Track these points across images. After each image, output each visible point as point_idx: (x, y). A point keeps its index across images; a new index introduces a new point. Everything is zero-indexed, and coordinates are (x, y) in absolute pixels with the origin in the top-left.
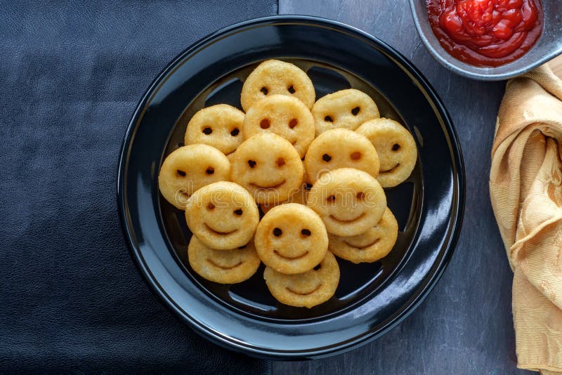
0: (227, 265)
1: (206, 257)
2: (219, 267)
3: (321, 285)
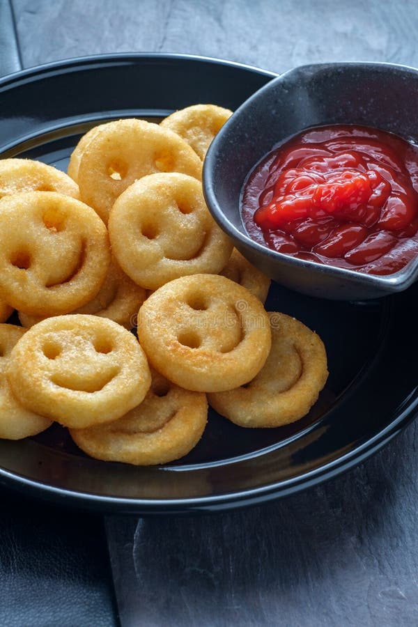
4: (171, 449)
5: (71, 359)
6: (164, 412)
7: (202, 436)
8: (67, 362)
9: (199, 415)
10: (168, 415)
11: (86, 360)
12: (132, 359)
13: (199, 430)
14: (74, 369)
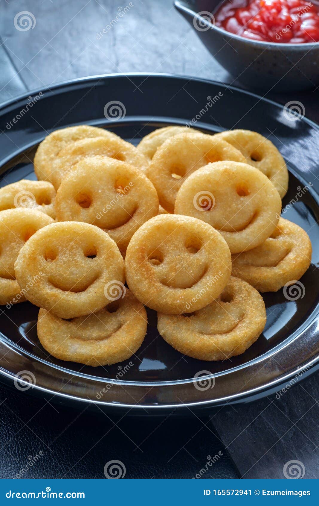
0: (103, 334)
1: (69, 335)
2: (93, 339)
3: (243, 315)
4: (114, 353)
5: (65, 263)
6: (112, 324)
7: (142, 345)
8: (61, 266)
9: (139, 328)
10: (115, 327)
11: (76, 265)
12: (112, 265)
13: (138, 340)
14: (65, 273)
